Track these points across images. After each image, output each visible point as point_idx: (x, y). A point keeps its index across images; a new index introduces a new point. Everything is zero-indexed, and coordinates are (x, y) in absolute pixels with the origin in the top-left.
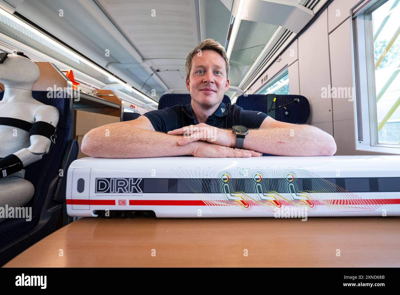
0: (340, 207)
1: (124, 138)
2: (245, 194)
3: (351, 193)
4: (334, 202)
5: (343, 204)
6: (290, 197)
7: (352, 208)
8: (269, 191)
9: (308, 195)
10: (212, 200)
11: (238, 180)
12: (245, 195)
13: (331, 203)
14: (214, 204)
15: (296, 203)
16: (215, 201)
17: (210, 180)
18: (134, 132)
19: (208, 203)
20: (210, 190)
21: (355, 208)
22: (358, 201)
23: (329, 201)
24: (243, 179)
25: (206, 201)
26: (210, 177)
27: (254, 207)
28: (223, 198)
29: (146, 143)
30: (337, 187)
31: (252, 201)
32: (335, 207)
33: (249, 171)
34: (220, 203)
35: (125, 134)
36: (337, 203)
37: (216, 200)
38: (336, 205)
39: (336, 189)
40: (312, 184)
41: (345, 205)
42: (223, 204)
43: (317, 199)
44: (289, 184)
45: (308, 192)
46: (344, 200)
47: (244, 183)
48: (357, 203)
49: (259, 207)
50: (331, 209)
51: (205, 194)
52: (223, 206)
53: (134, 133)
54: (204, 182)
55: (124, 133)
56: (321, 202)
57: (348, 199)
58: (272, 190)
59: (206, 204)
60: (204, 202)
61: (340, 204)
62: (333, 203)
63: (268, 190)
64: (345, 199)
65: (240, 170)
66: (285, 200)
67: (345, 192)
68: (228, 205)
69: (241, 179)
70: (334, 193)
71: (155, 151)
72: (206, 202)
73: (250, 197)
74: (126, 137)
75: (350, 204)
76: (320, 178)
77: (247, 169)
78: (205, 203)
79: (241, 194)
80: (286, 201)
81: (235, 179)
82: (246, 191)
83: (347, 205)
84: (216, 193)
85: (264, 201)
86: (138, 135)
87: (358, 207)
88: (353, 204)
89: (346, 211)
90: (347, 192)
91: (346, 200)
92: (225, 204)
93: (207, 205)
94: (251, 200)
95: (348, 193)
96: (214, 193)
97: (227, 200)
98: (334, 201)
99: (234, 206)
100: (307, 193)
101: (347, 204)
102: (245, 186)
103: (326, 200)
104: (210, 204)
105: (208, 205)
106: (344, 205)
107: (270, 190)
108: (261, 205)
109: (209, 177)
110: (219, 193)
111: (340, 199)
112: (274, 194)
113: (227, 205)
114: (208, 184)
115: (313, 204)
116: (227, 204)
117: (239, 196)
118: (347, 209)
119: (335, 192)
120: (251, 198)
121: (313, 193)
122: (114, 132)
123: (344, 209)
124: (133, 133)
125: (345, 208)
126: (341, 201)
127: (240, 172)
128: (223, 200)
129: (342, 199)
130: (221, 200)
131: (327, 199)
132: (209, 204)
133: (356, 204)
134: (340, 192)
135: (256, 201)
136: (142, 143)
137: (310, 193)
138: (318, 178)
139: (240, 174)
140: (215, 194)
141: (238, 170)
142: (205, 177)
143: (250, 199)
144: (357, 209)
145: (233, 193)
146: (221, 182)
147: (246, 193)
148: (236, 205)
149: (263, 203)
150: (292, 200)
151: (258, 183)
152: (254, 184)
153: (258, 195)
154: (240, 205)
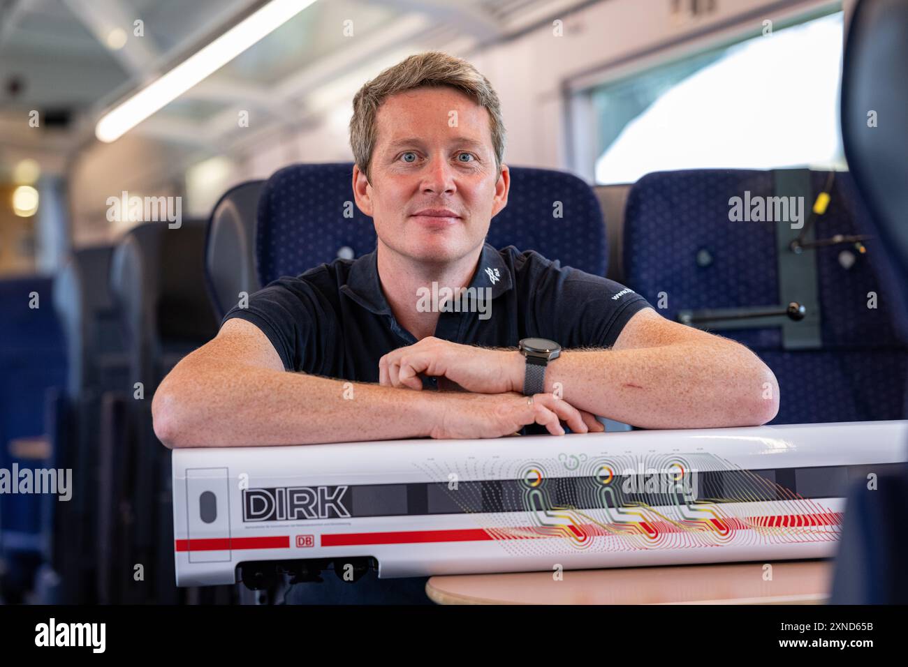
0: (785, 532)
1: (262, 401)
2: (577, 510)
3: (807, 500)
4: (773, 522)
5: (792, 525)
6: (675, 514)
7: (810, 534)
8: (629, 502)
9: (716, 509)
10: (506, 527)
11: (561, 481)
12: (576, 513)
13: (765, 525)
14: (511, 537)
15: (690, 526)
16: (512, 528)
17: (498, 482)
18: (281, 385)
19: (496, 534)
20: (501, 504)
21: (819, 532)
22: (824, 518)
23: (760, 519)
24: (572, 478)
25: (493, 530)
26: (500, 475)
27: (597, 538)
28: (529, 522)
29: (314, 410)
30: (778, 487)
31: (595, 525)
32: (775, 533)
33: (586, 460)
34: (523, 534)
35: (263, 390)
36: (778, 524)
37: (513, 526)
38: (777, 528)
39: (775, 492)
40: (722, 484)
41: (796, 528)
42: (529, 535)
43: (734, 517)
45: (716, 502)
46: (792, 517)
47: (574, 488)
48: (822, 522)
49: (609, 539)
50: (767, 537)
51: (490, 514)
52: (530, 540)
53: (281, 388)
54: (487, 489)
55: (260, 387)
56: (743, 521)
57: (801, 513)
58: (636, 499)
59: (492, 536)
60: (487, 532)
61: (785, 524)
62: (771, 524)
63: (627, 500)
64: (795, 514)
65: (566, 459)
66: (664, 521)
67: (794, 499)
68: (542, 536)
69: (569, 478)
70: (771, 503)
71: (334, 429)
72: (493, 532)
73: (588, 518)
74: (267, 396)
75: (807, 524)
76: (741, 471)
77: (580, 455)
78: (490, 534)
79: (570, 511)
80: (669, 523)
81: (556, 479)
82: (579, 503)
83: (799, 528)
84: (515, 511)
85: (619, 525)
86: (292, 391)
87: (824, 531)
88: (814, 524)
89: (799, 540)
90: (799, 498)
91: (798, 516)
92: (535, 535)
93: (494, 538)
94: (591, 523)
95: (802, 501)
96: (509, 511)
97: (539, 525)
98: (773, 518)
99: (553, 539)
100: (713, 505)
101: (800, 524)
102: (577, 493)
103: (754, 518)
104: (501, 536)
105: (498, 539)
106: (793, 528)
107: (631, 500)
108: (613, 534)
109: (496, 478)
110: (520, 510)
111: (785, 514)
112: (641, 508)
113: (539, 538)
114: (497, 493)
115: (727, 527)
116: (539, 535)
117: (563, 517)
118: (800, 535)
119: (773, 500)
120: (591, 520)
121: (726, 502)
122: (235, 386)
123: (794, 535)
124: (279, 387)
125: (796, 533)
126: (786, 517)
127: (565, 464)
128: (530, 526)
129: (789, 514)
130: (526, 525)
131: (756, 516)
132: (498, 536)
133: (820, 524)
134: (784, 499)
135: (602, 526)
136: (304, 410)
137: (719, 504)
138: (736, 471)
139: (566, 467)
140: (511, 514)
141: (560, 459)
142: (489, 478)
143: (588, 522)
144: (822, 534)
145: (552, 510)
146: (524, 488)
147: (579, 508)
148: (559, 536)
149: (619, 529)
150: (680, 521)
151: (605, 486)
152: (596, 488)
153: (606, 513)
154: (567, 535)
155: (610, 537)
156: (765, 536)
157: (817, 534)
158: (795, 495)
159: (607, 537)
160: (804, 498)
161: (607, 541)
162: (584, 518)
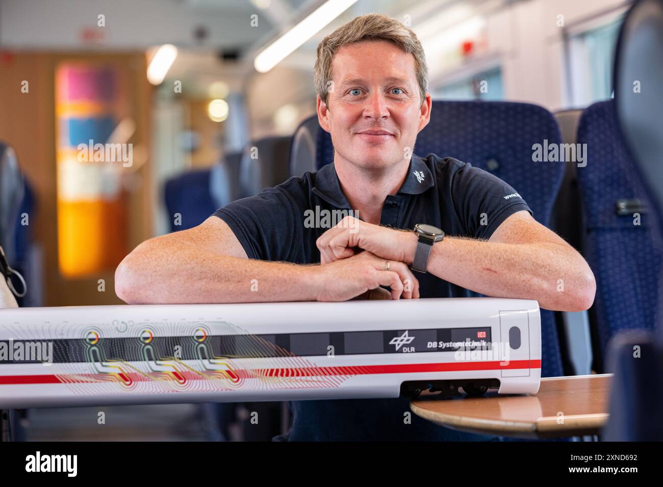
0: (282, 381)
2: (125, 362)
3: (298, 358)
4: (272, 373)
5: (287, 375)
6: (199, 367)
7: (301, 382)
8: (165, 356)
9: (229, 363)
10: (71, 373)
11: (113, 340)
12: (124, 364)
13: (266, 375)
14: (75, 381)
15: (210, 375)
16: (76, 375)
17: (66, 341)
19: (64, 379)
20: (68, 357)
21: (307, 381)
22: (312, 371)
23: (263, 371)
24: (122, 338)
25: (61, 375)
26: (67, 336)
27: (140, 383)
28: (88, 370)
30: (277, 348)
31: (138, 373)
32: (274, 382)
33: (133, 325)
34: (84, 379)
36: (276, 375)
37: (77, 373)
38: (276, 378)
39: (274, 351)
40: (235, 344)
41: (290, 377)
42: (89, 379)
43: (243, 369)
44: (198, 345)
45: (230, 358)
46: (287, 370)
47: (124, 346)
48: (310, 374)
49: (146, 384)
50: (268, 384)
51: (60, 364)
52: (89, 384)
54: (58, 345)
56: (250, 372)
57: (293, 367)
58: (169, 355)
59: (61, 380)
60: (57, 377)
61: (282, 375)
62: (271, 375)
63: (163, 355)
64: (289, 367)
65: (118, 324)
66: (191, 371)
67: (288, 356)
68: (98, 381)
69: (119, 339)
70: (271, 359)
72: (62, 377)
73: (133, 368)
75: (298, 375)
76: (249, 335)
77: (129, 322)
78: (59, 379)
79: (120, 363)
80: (194, 373)
81: (109, 339)
82: (126, 357)
83: (292, 378)
84: (78, 362)
85: (156, 373)
87: (311, 380)
88: (303, 375)
89: (292, 387)
90: (293, 356)
91: (292, 369)
92: (93, 380)
93: (63, 382)
94: (136, 371)
95: (294, 358)
96: (74, 362)
97: (97, 373)
98: (272, 370)
99: (107, 383)
100: (228, 360)
101: (293, 375)
102: (125, 349)
103: (259, 370)
104: (68, 380)
105: (65, 382)
106: (288, 378)
107: (166, 355)
108: (152, 380)
109: (65, 337)
110: (82, 361)
111: (282, 367)
112: (173, 361)
113: (96, 382)
114: (65, 348)
115: (237, 376)
116: (96, 380)
117: (115, 367)
118: (293, 383)
119: (273, 357)
120: (135, 369)
121: (237, 358)
123: (289, 383)
125: (290, 381)
126: (282, 370)
127: (117, 328)
128: (90, 373)
129: (285, 367)
130: (87, 373)
131: (260, 368)
132: (66, 380)
133: (308, 375)
134: (281, 356)
135: (144, 375)
137: (232, 360)
138: (246, 335)
139: (118, 331)
140: (75, 364)
141: (113, 324)
142: (59, 337)
143: (133, 371)
144: (310, 383)
145: (106, 361)
146: (85, 345)
147: (126, 361)
148: (111, 381)
149: (156, 377)
150: (203, 372)
151: (146, 344)
152: (140, 346)
153: (147, 365)
154: (117, 381)
155: (150, 382)
156: (266, 383)
157: (306, 383)
158: (290, 353)
159: (147, 382)
160: (297, 356)
161: (148, 385)
162: (130, 368)
